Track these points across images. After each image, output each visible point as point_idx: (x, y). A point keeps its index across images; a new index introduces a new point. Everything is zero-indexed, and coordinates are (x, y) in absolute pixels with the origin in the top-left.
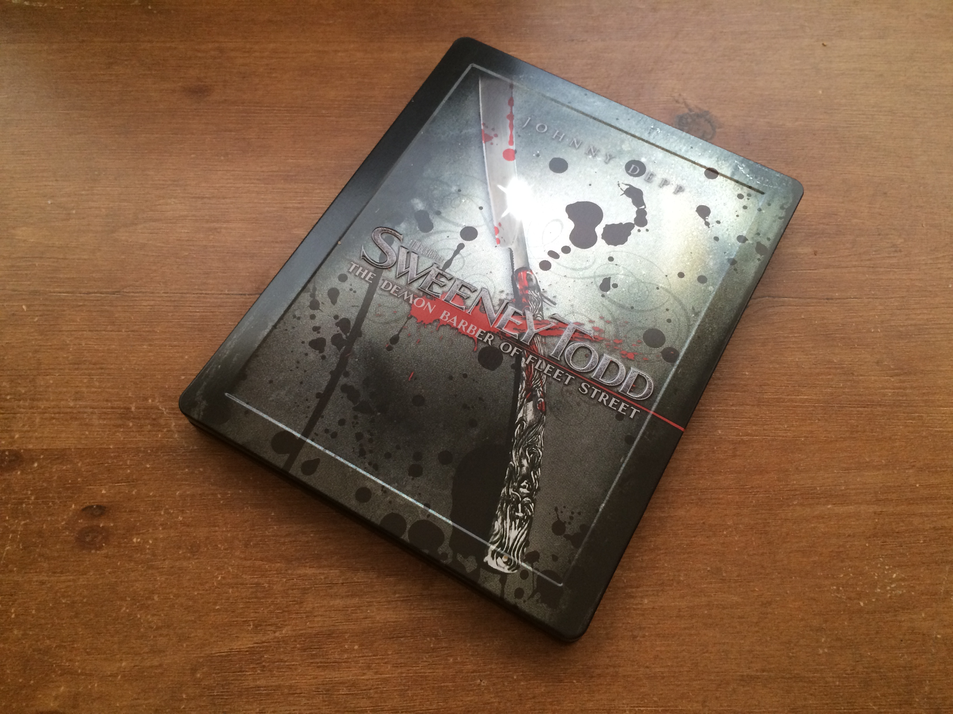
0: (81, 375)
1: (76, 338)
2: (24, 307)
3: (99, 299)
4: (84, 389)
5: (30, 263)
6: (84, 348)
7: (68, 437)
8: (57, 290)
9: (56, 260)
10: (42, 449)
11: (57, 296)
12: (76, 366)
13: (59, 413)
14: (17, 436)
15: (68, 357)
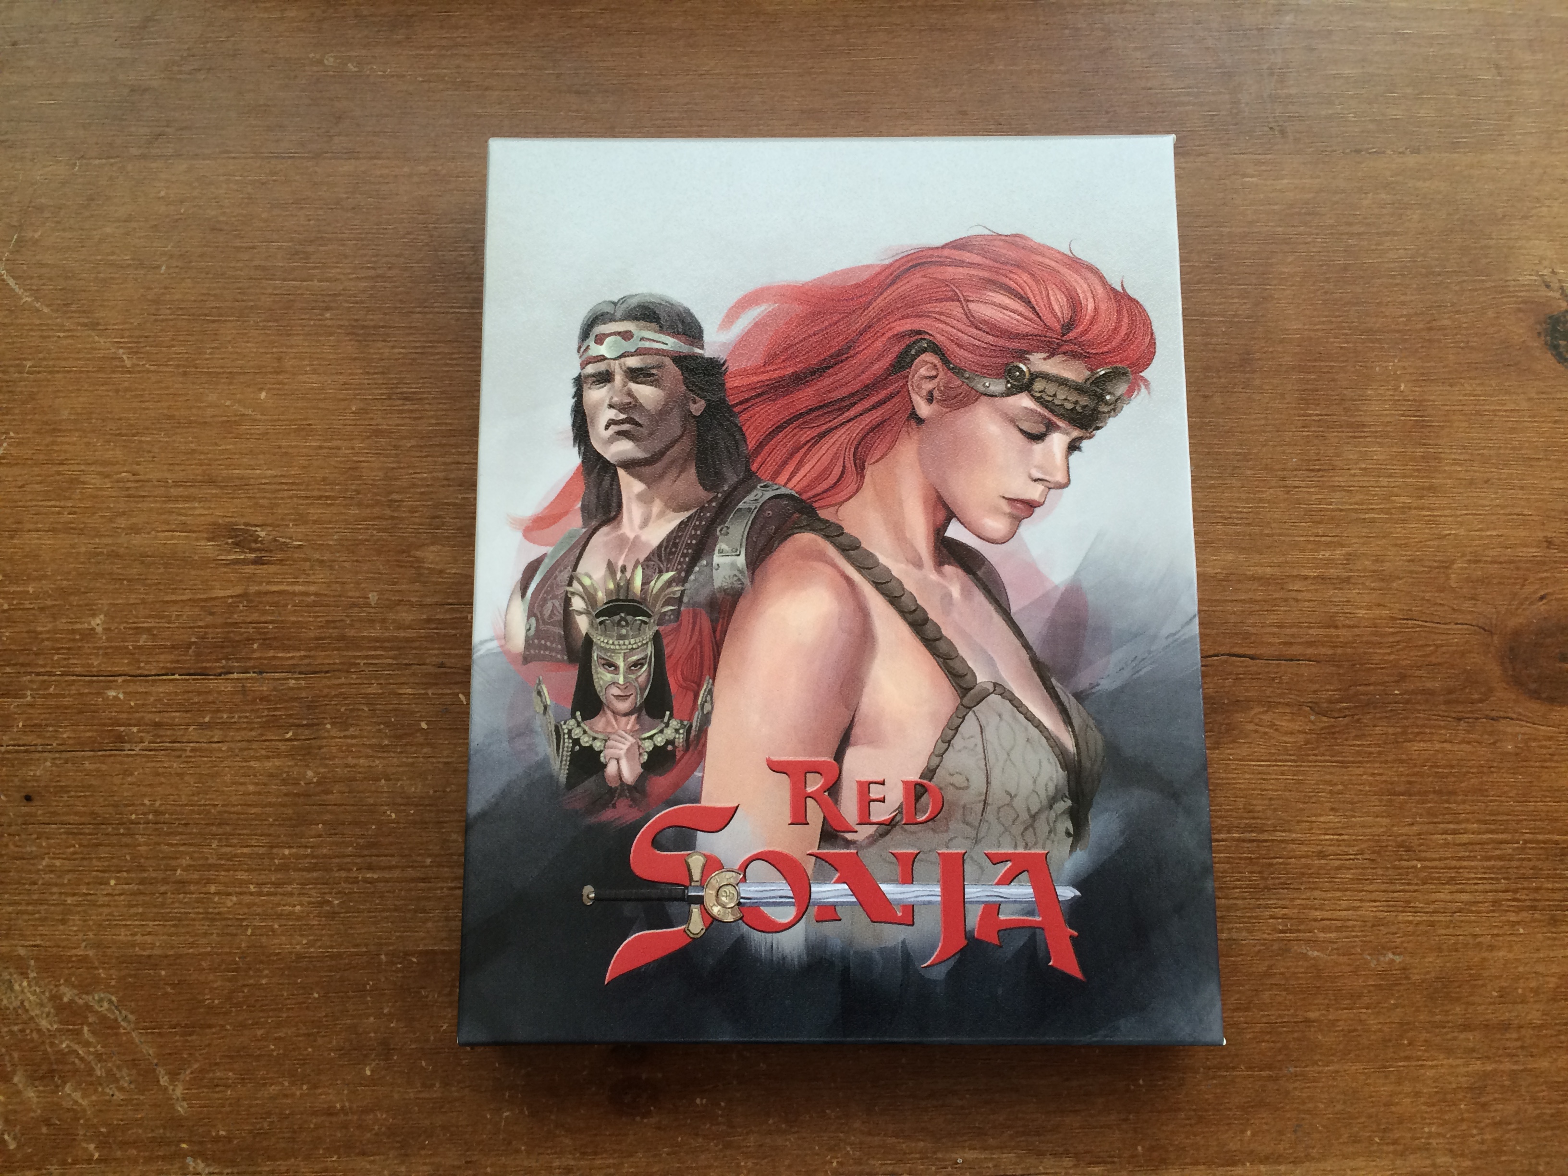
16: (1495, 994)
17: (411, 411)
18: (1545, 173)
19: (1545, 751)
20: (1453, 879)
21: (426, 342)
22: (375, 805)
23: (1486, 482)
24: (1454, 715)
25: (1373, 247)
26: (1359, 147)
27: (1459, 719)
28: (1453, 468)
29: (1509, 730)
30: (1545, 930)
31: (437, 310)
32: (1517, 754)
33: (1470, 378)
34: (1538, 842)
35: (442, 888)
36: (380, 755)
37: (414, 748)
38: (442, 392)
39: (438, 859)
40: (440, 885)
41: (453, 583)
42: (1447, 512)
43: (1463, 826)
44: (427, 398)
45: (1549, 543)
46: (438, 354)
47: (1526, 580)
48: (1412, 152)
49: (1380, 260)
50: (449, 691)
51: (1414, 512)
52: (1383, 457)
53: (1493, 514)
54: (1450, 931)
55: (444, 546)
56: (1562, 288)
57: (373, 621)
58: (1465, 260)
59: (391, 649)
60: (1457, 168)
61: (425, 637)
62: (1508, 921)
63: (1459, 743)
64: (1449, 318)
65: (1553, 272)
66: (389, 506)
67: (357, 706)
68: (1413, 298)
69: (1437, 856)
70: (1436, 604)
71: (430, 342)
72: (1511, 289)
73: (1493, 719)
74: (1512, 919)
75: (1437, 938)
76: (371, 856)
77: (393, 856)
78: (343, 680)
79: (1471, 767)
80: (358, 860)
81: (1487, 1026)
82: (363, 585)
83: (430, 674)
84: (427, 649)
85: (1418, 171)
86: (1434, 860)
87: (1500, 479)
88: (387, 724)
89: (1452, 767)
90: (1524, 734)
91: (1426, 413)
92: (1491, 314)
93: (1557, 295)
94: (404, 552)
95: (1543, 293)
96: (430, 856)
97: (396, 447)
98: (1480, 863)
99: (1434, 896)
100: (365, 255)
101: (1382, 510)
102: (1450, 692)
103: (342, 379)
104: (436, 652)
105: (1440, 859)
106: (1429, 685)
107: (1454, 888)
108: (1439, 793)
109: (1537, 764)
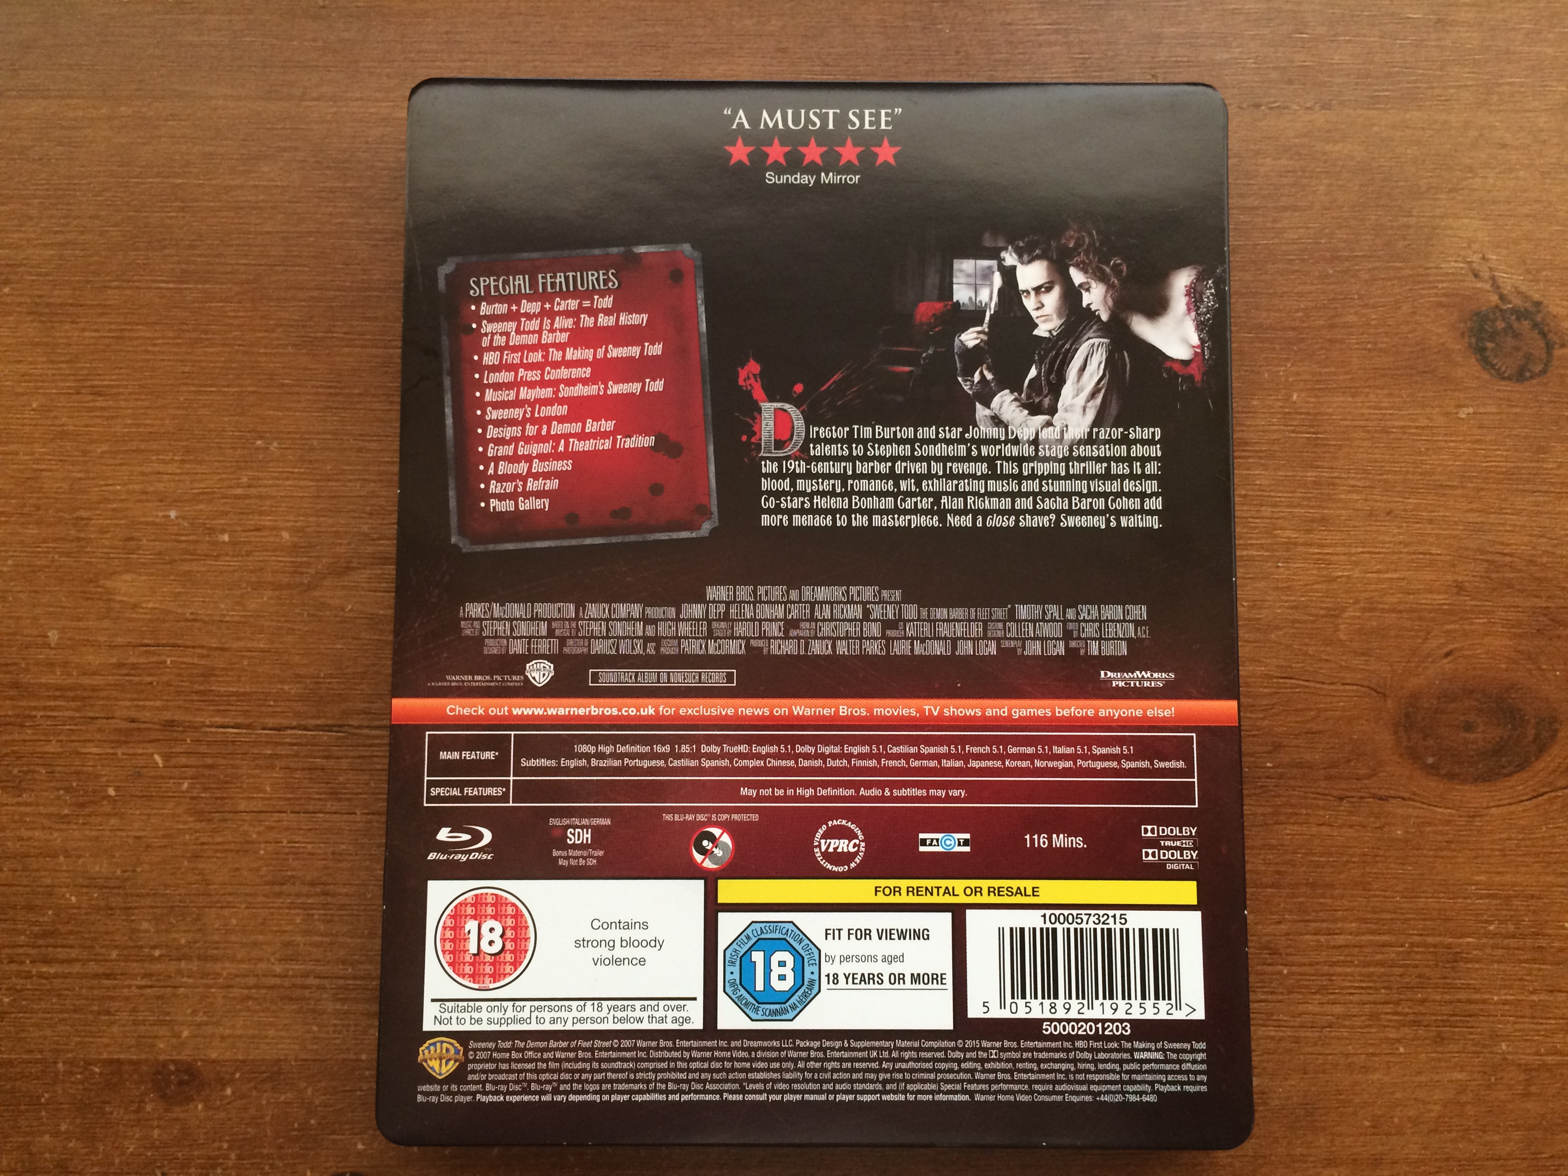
0: (289, 908)
1: (271, 828)
2: (157, 758)
3: (304, 740)
4: (299, 939)
5: (154, 659)
6: (287, 850)
7: (282, 1037)
8: (218, 720)
9: (205, 652)
10: (236, 1061)
11: (217, 733)
12: (277, 889)
13: (257, 987)
14: (185, 1033)
15: (258, 870)
16: (1367, 1124)
17: (102, 409)
18: (1481, 135)
19: (1440, 838)
20: (1324, 987)
21: (125, 324)
22: (53, 886)
23: (1388, 513)
24: (1335, 793)
25: (1269, 225)
26: (1258, 100)
27: (1341, 799)
28: (1349, 496)
29: (1400, 811)
30: (1429, 1049)
31: (136, 284)
32: (1407, 841)
33: (1377, 387)
34: (1426, 945)
35: (129, 987)
36: (58, 826)
37: (99, 819)
38: (142, 386)
39: (125, 952)
40: (126, 983)
41: (151, 620)
42: (1340, 549)
43: (1339, 925)
44: (119, 394)
45: (1460, 588)
46: (137, 338)
47: (1429, 633)
48: (1323, 107)
49: (1276, 241)
50: (140, 751)
51: (1301, 549)
52: (1266, 482)
53: (1394, 553)
54: (1319, 1049)
55: (140, 574)
56: (1493, 278)
57: (52, 665)
58: (1378, 241)
59: (74, 699)
60: (1376, 128)
61: (116, 685)
62: (1387, 1039)
63: (1341, 827)
64: (1356, 313)
65: (1484, 258)
66: (75, 525)
67: (32, 767)
68: (1313, 288)
69: (1307, 960)
70: (1320, 660)
71: (129, 324)
72: (1431, 279)
73: (1381, 799)
74: (1391, 1036)
75: (1302, 1057)
76: (47, 947)
77: (72, 947)
78: (16, 736)
79: (1352, 856)
80: (32, 951)
81: (1355, 1160)
82: (41, 621)
83: (120, 730)
84: (116, 699)
85: (1329, 131)
86: (1304, 964)
87: (1405, 510)
88: (68, 790)
89: (1330, 854)
90: (1418, 817)
91: (1321, 429)
92: (1406, 308)
93: (1487, 286)
94: (91, 581)
95: (1471, 285)
96: (116, 947)
97: (85, 453)
98: (1358, 969)
99: (1301, 1008)
100: (52, 216)
101: (1261, 547)
102: (1333, 765)
103: (22, 368)
104: (128, 703)
105: (1311, 965)
106: (1307, 757)
107: (1325, 999)
108: (1313, 885)
109: (1431, 853)
